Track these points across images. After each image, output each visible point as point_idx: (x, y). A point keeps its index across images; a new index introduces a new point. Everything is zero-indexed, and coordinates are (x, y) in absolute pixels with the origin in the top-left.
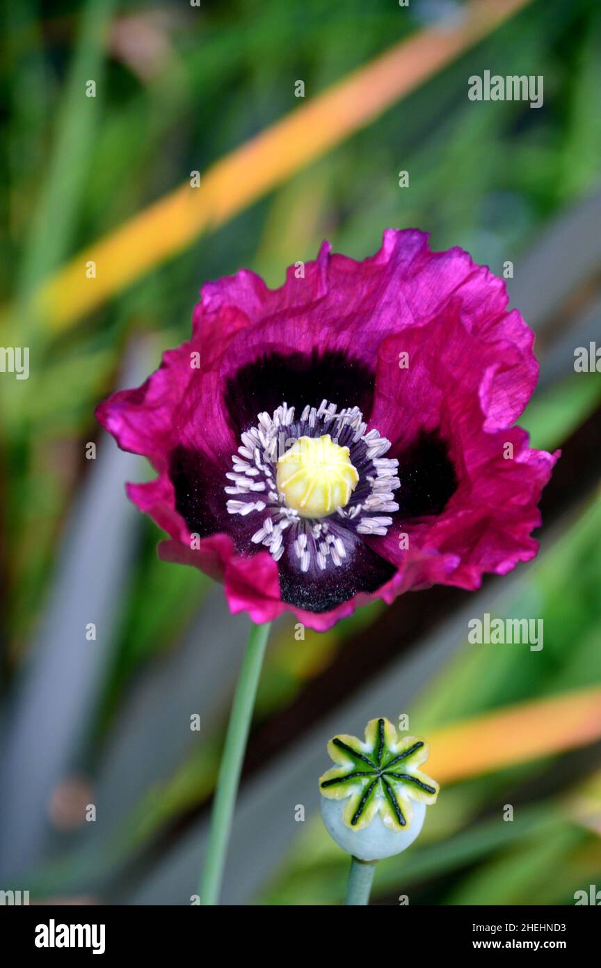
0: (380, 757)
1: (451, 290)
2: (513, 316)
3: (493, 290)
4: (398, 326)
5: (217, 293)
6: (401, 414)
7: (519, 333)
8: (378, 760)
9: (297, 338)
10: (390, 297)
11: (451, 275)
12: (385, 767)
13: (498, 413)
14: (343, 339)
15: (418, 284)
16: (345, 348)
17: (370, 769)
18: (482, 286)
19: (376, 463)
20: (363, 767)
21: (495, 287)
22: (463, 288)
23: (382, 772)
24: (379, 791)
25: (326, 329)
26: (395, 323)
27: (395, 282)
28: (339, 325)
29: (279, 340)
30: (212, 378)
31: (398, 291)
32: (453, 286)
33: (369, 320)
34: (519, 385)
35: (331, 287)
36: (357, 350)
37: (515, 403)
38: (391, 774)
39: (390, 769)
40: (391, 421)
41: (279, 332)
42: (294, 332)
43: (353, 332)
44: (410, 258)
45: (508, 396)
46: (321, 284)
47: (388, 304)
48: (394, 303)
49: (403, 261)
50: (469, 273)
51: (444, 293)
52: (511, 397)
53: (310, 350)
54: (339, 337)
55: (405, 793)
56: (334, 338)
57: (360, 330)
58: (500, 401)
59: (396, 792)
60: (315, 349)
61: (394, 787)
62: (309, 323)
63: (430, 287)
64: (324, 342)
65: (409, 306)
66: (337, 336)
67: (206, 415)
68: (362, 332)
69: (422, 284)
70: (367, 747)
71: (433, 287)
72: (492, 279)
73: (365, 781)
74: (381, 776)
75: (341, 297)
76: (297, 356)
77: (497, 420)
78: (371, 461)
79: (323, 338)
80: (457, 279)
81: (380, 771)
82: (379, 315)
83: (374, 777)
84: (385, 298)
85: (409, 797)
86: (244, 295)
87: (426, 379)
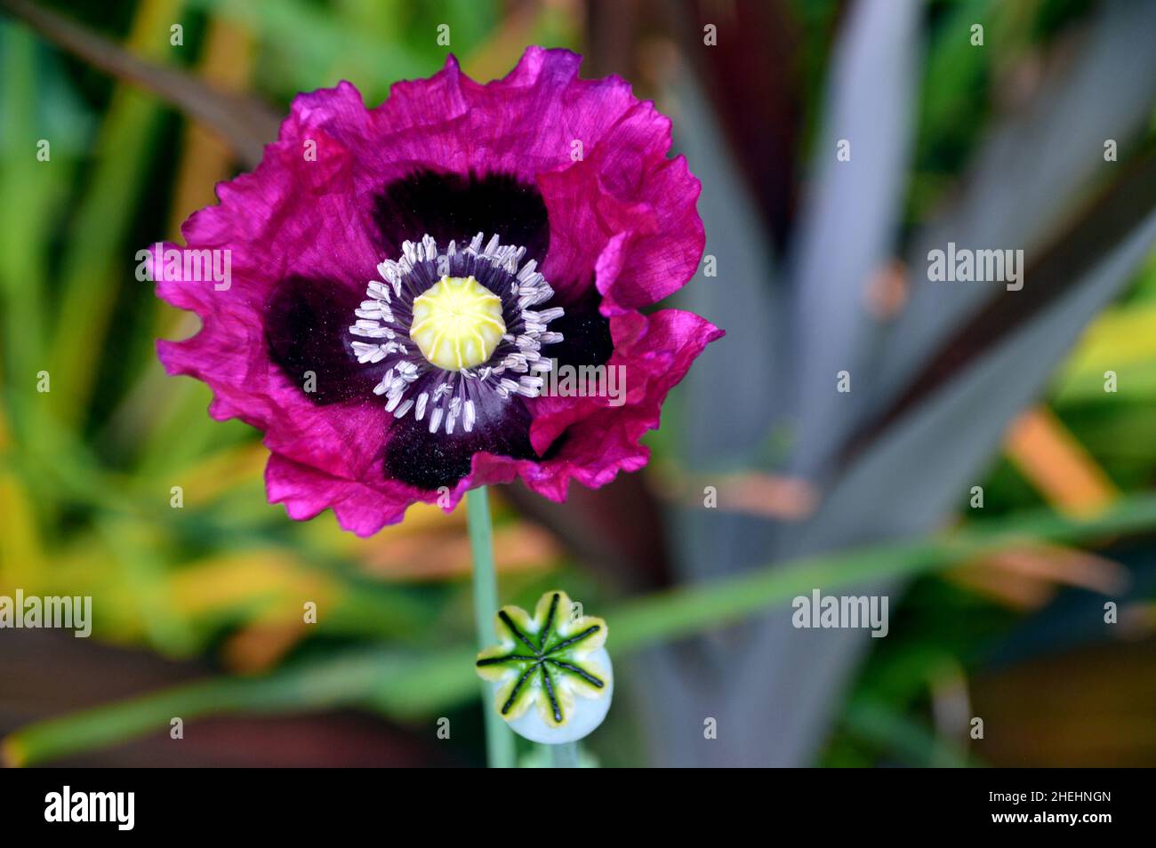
0: (543, 641)
1: (612, 123)
2: (680, 161)
3: (658, 130)
4: (563, 155)
5: (317, 107)
6: (574, 255)
7: (687, 183)
8: (541, 644)
9: (447, 158)
10: (553, 120)
11: (612, 107)
12: (547, 653)
13: (673, 268)
14: (508, 162)
15: (579, 111)
16: (512, 172)
17: (530, 653)
18: (646, 124)
19: (525, 315)
20: (524, 650)
21: (660, 126)
22: (627, 122)
23: (542, 659)
24: (536, 679)
25: (482, 150)
26: (559, 152)
27: (555, 106)
28: (499, 147)
29: (424, 157)
30: (335, 200)
31: (562, 116)
32: (614, 118)
33: (533, 144)
34: (691, 240)
35: (471, 105)
36: (526, 174)
37: (690, 259)
38: (552, 661)
39: (555, 655)
40: (567, 259)
41: (423, 150)
42: (442, 150)
43: (517, 155)
44: (567, 80)
45: (683, 249)
46: (455, 100)
47: (550, 128)
48: (558, 129)
49: (560, 83)
50: (628, 107)
51: (605, 124)
52: (685, 251)
53: (466, 170)
54: (503, 159)
55: (567, 685)
56: (496, 159)
57: (526, 153)
58: (676, 255)
59: (555, 682)
60: (472, 172)
61: (554, 677)
62: (459, 142)
63: (592, 117)
64: (482, 164)
65: (572, 133)
66: (500, 158)
67: (333, 239)
68: (529, 156)
69: (584, 111)
70: (532, 625)
71: (595, 115)
72: (656, 117)
73: (523, 665)
74: (542, 663)
75: (486, 117)
76: (452, 177)
77: (672, 275)
78: (520, 312)
79: (479, 160)
80: (617, 113)
81: (542, 656)
82: (544, 140)
83: (533, 662)
84: (547, 122)
85: (572, 690)
86: (353, 110)
87: (594, 222)
